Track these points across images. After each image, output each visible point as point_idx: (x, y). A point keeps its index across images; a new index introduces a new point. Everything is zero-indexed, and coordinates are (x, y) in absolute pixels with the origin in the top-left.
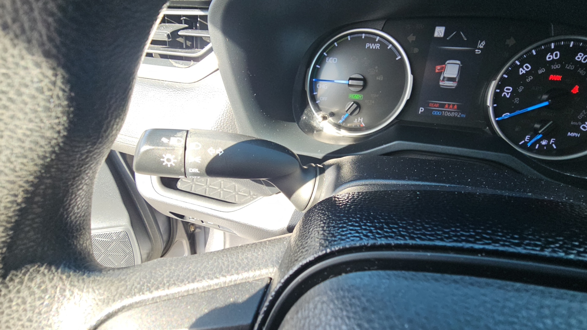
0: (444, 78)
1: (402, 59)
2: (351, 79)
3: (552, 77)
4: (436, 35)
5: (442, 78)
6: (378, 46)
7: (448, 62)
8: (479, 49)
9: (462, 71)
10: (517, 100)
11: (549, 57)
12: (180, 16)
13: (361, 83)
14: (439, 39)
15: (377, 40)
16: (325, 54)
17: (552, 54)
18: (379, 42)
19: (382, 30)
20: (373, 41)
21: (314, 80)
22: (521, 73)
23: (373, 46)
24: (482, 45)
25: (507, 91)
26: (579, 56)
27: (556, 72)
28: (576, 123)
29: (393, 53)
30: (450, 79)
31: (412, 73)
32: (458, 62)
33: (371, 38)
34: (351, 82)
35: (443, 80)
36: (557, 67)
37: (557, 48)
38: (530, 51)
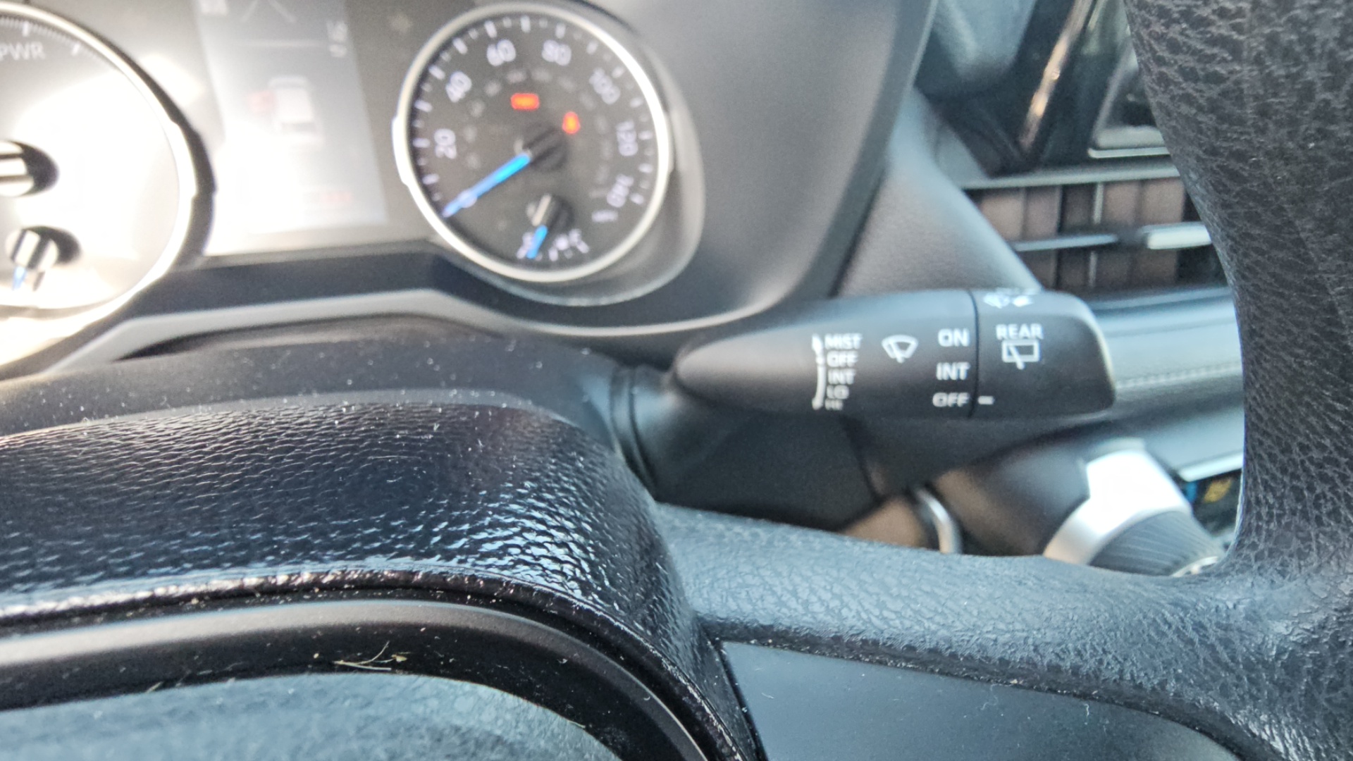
0: (284, 125)
3: (517, 100)
6: (35, 51)
7: (274, 82)
11: (495, 55)
13: (24, 166)
14: (215, 20)
15: (25, 34)
17: (496, 49)
18: (35, 37)
19: (29, 4)
20: (16, 37)
22: (454, 97)
23: (20, 52)
25: (442, 143)
26: (548, 50)
27: (521, 89)
28: (596, 193)
30: (301, 128)
32: (301, 81)
33: (4, 28)
35: (285, 131)
36: (516, 77)
37: (503, 34)
38: (447, 45)
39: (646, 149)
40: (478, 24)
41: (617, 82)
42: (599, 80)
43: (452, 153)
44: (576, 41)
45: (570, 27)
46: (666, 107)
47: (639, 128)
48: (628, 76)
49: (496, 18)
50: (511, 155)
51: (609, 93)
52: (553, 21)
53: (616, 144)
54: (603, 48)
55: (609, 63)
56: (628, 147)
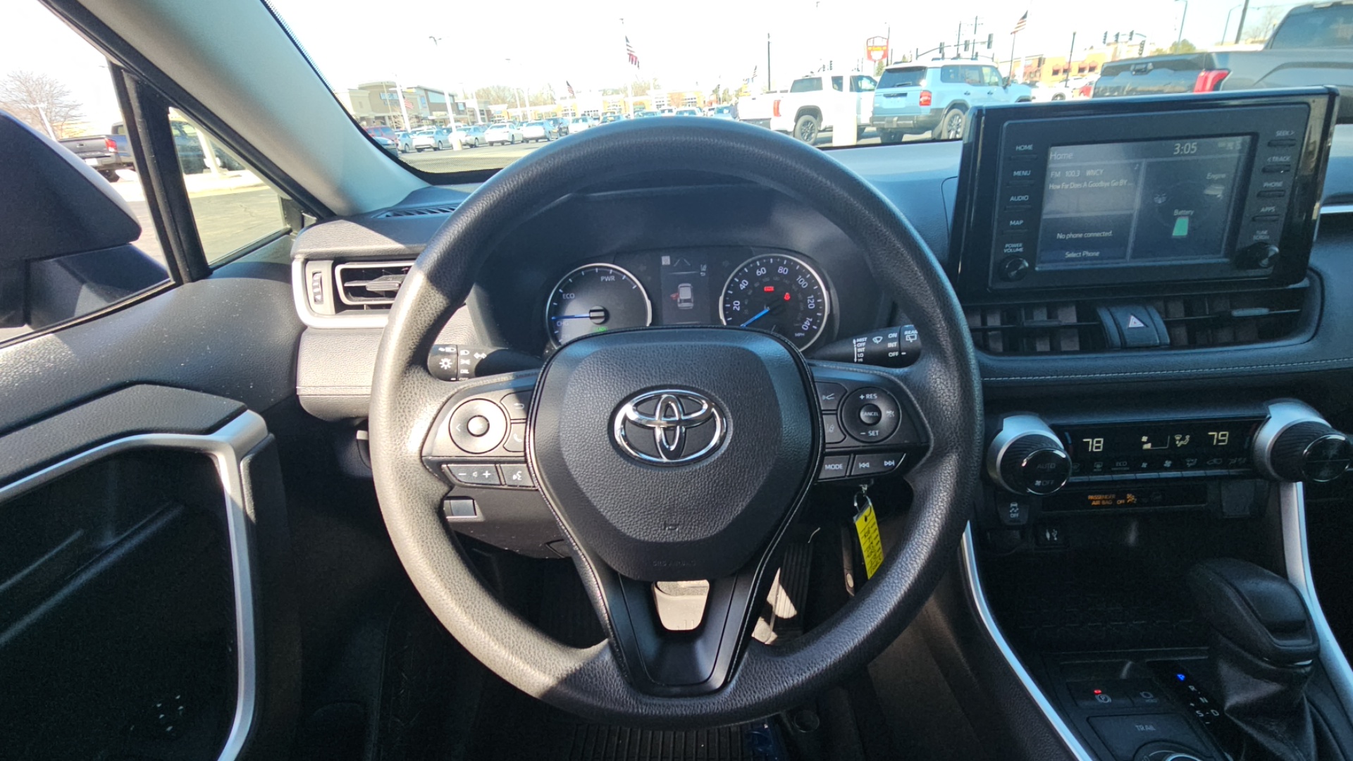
0: (681, 300)
1: (638, 287)
2: (591, 311)
3: (766, 289)
4: (663, 263)
5: (679, 301)
6: (613, 278)
7: (680, 285)
8: (703, 272)
9: (694, 291)
10: (746, 312)
11: (759, 273)
12: (402, 268)
13: (602, 314)
14: (666, 266)
15: (611, 272)
16: (561, 291)
17: (760, 270)
18: (613, 274)
19: (613, 263)
20: (607, 274)
21: (553, 318)
22: (742, 288)
23: (607, 279)
24: (704, 268)
25: (737, 305)
26: (780, 269)
27: (768, 284)
28: (797, 325)
29: (629, 282)
30: (686, 301)
31: (649, 298)
32: (689, 285)
33: (605, 272)
34: (593, 314)
35: (681, 302)
36: (767, 279)
37: (762, 265)
38: (742, 269)
39: (820, 307)
40: (754, 262)
41: (807, 280)
42: (800, 279)
43: (738, 309)
44: (791, 265)
45: (789, 260)
46: (828, 288)
47: (816, 298)
48: (812, 276)
49: (759, 260)
50: (763, 310)
51: (804, 284)
52: (783, 259)
53: (806, 304)
54: (801, 265)
55: (804, 272)
56: (811, 305)
